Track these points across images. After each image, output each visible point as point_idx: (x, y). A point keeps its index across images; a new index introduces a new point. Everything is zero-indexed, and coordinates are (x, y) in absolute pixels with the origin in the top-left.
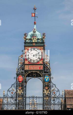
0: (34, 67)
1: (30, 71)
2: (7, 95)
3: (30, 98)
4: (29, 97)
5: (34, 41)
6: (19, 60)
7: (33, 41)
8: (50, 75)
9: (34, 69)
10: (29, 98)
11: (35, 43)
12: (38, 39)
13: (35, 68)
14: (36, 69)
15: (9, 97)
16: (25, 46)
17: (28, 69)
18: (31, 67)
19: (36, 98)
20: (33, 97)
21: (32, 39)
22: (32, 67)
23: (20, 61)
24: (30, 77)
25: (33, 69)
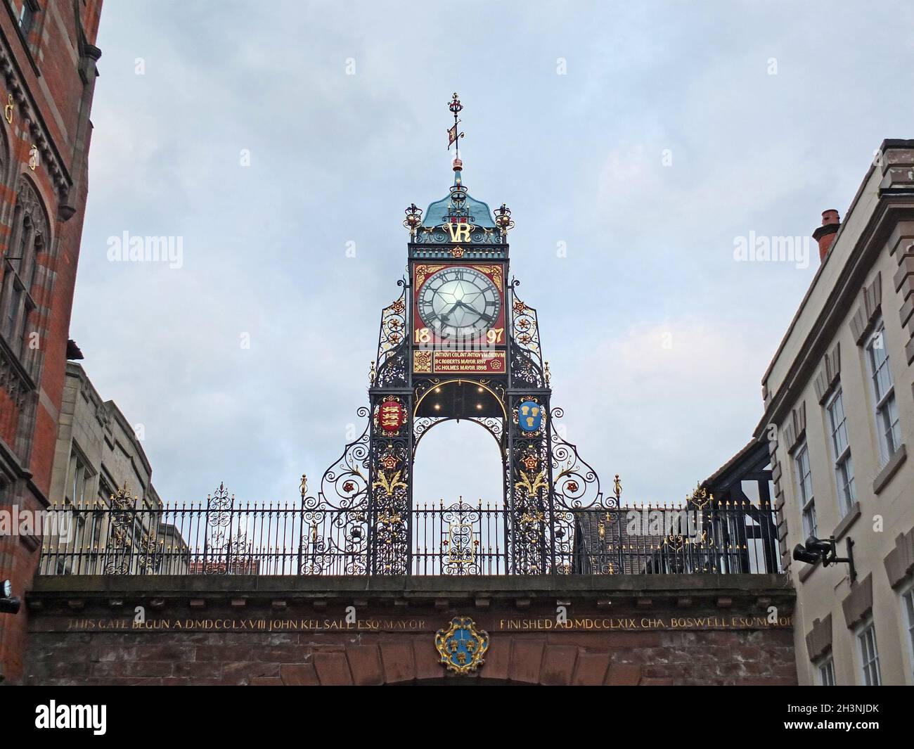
0: (463, 361)
1: (441, 381)
2: (322, 500)
3: (445, 515)
4: (441, 511)
5: (456, 238)
6: (382, 324)
7: (454, 240)
8: (543, 397)
9: (462, 368)
10: (437, 514)
11: (463, 245)
12: (479, 230)
13: (464, 365)
14: (473, 367)
15: (328, 508)
16: (410, 260)
17: (429, 371)
18: (444, 361)
19: (476, 515)
20: (461, 512)
21: (448, 230)
22: (449, 361)
23: (387, 331)
24: (433, 418)
25: (453, 368)
